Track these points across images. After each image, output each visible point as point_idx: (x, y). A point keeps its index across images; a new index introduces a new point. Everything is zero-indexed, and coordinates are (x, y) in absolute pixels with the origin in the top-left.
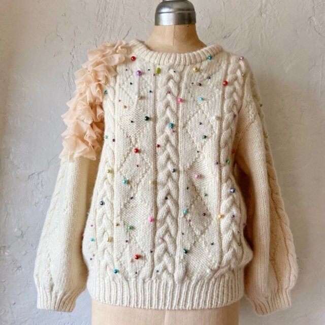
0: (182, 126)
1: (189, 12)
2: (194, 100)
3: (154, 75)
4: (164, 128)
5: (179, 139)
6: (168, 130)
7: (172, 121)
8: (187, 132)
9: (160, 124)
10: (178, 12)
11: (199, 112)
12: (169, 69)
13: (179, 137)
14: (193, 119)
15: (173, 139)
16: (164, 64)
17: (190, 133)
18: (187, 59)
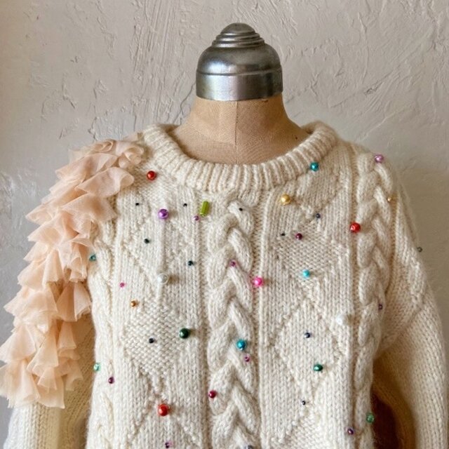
0: (267, 343)
1: (268, 72)
2: (290, 277)
3: (197, 218)
4: (225, 352)
5: (260, 375)
6: (234, 357)
7: (244, 334)
8: (278, 356)
9: (216, 342)
10: (246, 74)
11: (303, 306)
12: (229, 203)
13: (261, 370)
14: (289, 324)
15: (246, 377)
16: (217, 191)
17: (284, 359)
18: (266, 177)
